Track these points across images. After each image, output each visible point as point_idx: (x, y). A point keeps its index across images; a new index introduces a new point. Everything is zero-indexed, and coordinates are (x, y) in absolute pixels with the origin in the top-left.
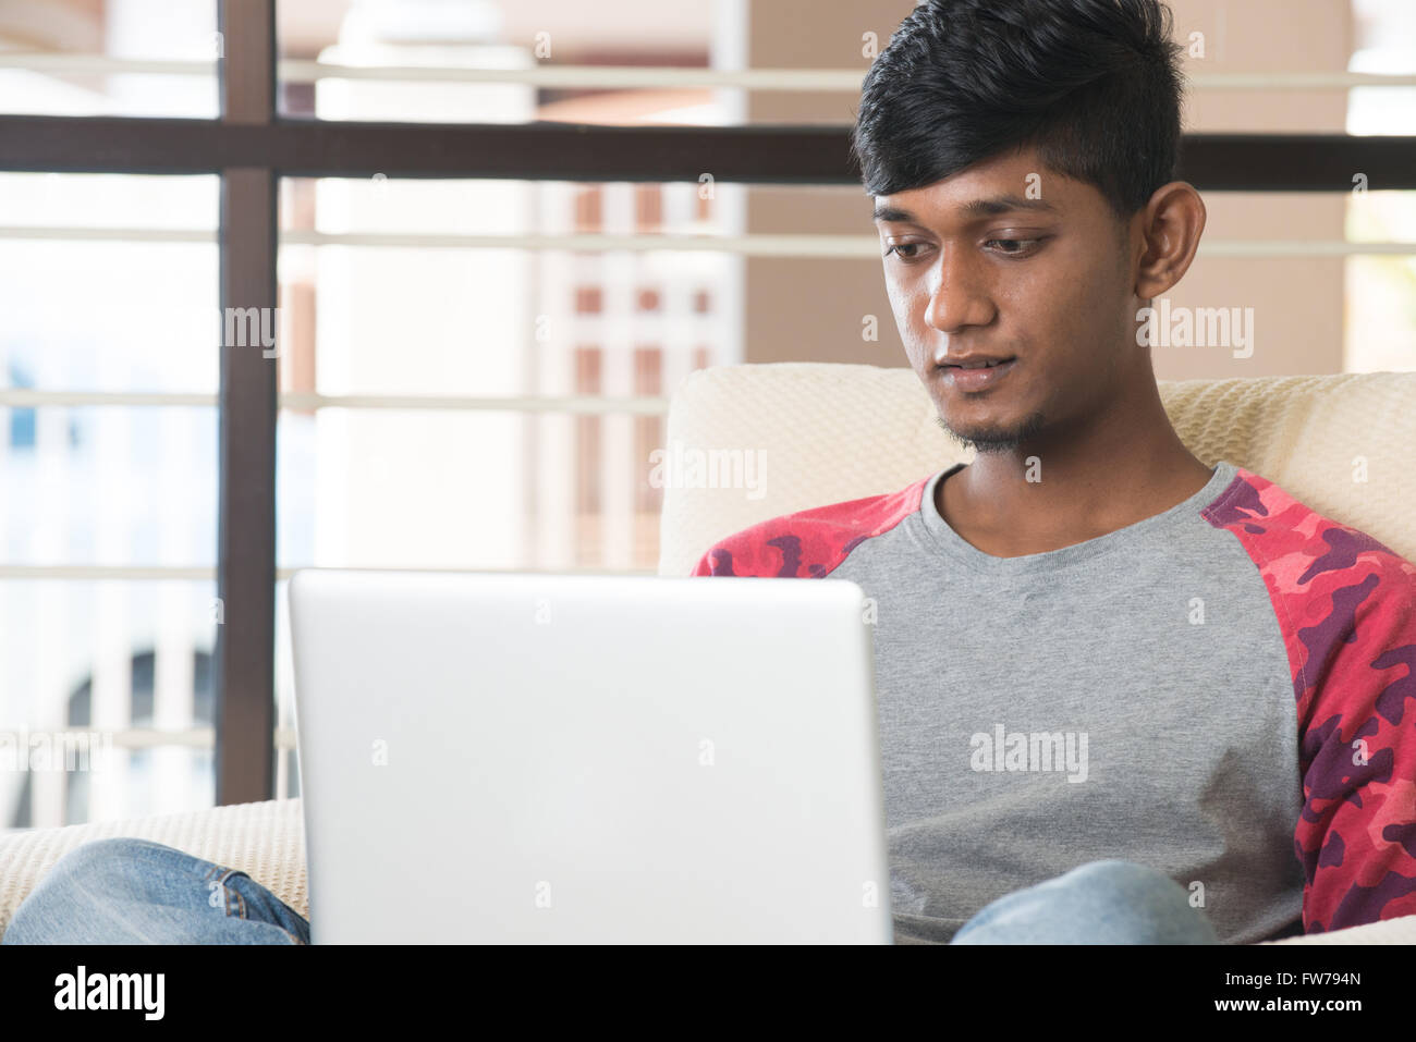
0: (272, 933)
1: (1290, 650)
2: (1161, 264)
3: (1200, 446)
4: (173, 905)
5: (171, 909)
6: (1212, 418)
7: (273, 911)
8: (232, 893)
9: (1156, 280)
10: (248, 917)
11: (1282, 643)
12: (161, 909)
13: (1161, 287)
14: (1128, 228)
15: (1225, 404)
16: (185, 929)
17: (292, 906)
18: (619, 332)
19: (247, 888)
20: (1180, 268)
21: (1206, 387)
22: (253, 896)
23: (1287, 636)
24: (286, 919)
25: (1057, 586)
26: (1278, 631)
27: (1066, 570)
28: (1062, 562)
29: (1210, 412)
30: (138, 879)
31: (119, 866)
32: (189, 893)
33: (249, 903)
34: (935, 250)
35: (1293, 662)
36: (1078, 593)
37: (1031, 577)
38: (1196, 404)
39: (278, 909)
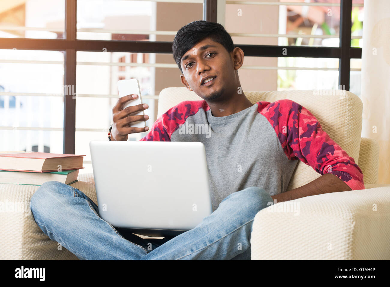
0: (83, 200)
2: (238, 63)
4: (64, 194)
5: (63, 195)
8: (75, 192)
9: (238, 66)
10: (78, 197)
12: (61, 195)
13: (239, 67)
16: (66, 199)
17: (87, 196)
19: (78, 192)
20: (242, 63)
21: (265, 93)
24: (86, 197)
30: (57, 189)
32: (67, 192)
33: (78, 194)
34: (196, 63)
39: (85, 196)
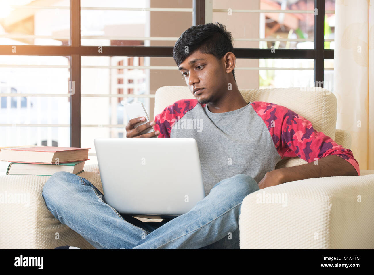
0: (89, 187)
1: (266, 123)
3: (251, 100)
5: (72, 183)
6: (253, 95)
7: (90, 184)
9: (229, 70)
10: (85, 185)
11: (264, 122)
12: (70, 183)
14: (221, 61)
15: (255, 92)
16: (75, 187)
18: (125, 86)
19: (85, 180)
20: (233, 67)
22: (86, 182)
23: (264, 121)
25: (225, 119)
26: (263, 121)
27: (226, 116)
28: (226, 115)
29: (252, 94)
30: (66, 178)
31: (63, 176)
32: (75, 181)
35: (267, 125)
36: (228, 120)
37: (220, 116)
38: (250, 92)
